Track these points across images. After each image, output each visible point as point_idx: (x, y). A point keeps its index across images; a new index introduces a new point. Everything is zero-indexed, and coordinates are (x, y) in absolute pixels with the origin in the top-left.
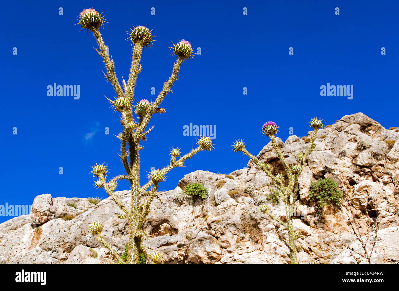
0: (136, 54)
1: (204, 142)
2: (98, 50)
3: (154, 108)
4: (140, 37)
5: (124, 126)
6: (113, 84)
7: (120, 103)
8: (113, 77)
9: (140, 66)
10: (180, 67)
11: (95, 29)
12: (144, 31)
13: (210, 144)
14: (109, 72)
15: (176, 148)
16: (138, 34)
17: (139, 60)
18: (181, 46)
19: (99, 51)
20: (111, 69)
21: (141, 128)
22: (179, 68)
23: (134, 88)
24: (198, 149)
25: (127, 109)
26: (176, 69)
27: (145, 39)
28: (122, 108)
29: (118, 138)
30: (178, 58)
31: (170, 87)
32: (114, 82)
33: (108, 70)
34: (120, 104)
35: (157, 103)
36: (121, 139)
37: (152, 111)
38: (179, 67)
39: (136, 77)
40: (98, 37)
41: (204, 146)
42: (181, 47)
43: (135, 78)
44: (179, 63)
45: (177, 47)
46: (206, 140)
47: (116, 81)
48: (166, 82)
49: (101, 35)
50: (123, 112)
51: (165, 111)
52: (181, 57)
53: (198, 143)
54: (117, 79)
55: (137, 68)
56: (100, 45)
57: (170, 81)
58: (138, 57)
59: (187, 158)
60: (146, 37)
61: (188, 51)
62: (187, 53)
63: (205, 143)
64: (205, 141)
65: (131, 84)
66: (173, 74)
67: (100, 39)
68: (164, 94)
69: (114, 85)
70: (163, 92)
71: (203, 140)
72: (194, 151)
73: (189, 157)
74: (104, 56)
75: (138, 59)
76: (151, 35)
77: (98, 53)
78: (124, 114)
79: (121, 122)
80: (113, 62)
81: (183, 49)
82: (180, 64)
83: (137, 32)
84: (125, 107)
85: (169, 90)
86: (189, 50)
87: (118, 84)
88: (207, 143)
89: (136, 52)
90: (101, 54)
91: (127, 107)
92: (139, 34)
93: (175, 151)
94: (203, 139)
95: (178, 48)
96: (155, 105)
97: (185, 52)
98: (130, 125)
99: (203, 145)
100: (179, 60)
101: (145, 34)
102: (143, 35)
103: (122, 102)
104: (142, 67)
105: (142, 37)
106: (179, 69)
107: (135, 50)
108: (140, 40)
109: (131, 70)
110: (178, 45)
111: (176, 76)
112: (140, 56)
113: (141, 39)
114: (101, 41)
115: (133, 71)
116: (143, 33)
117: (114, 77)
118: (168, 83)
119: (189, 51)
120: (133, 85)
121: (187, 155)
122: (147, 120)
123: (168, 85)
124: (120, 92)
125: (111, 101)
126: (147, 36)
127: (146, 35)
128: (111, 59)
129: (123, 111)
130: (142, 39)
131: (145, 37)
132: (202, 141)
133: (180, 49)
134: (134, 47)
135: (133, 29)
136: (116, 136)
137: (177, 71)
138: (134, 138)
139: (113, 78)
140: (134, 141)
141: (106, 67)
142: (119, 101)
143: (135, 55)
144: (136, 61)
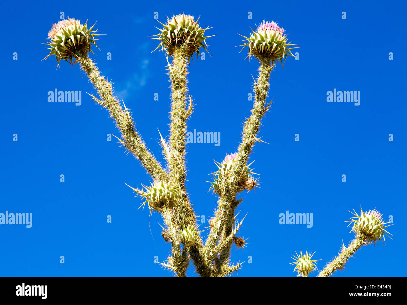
0: (175, 79)
1: (365, 226)
2: (96, 97)
3: (232, 183)
4: (177, 40)
5: (173, 242)
6: (138, 158)
7: (155, 195)
8: (134, 142)
9: (190, 101)
10: (269, 82)
11: (80, 58)
12: (184, 26)
13: (378, 227)
14: (126, 135)
15: (304, 254)
16: (173, 34)
17: (185, 89)
18: (259, 38)
19: (98, 96)
20: (127, 128)
21: (215, 233)
22: (267, 84)
23: (184, 151)
24: (356, 243)
25: (172, 205)
26: (260, 89)
27: (187, 41)
28: (162, 204)
29: (167, 268)
30: (260, 65)
31: (257, 130)
32: (139, 153)
33: (122, 131)
34: (156, 198)
35: (235, 173)
36: (173, 268)
37: (228, 191)
38: (265, 83)
39: (183, 127)
40: (89, 71)
41: (367, 235)
42: (259, 41)
43: (183, 129)
44: (264, 74)
45: (252, 42)
46: (368, 220)
47: (142, 150)
48: (247, 122)
49: (95, 65)
50: (165, 213)
51: (258, 184)
52: (266, 60)
53: (353, 229)
54: (143, 145)
55: (183, 107)
56: (98, 86)
57: (254, 118)
58: (181, 84)
59: (334, 270)
60: (189, 38)
61: (275, 45)
62: (276, 48)
63: (367, 227)
64: (366, 223)
65: (176, 146)
66: (258, 101)
67: (95, 74)
68: (247, 148)
69: (140, 157)
70: (243, 145)
71: (362, 222)
72: (346, 250)
73: (337, 268)
74: (109, 106)
75: (181, 87)
76: (199, 29)
77: (96, 102)
78: (168, 215)
79: (163, 236)
80: (128, 113)
81: (264, 43)
82: (267, 76)
83: (169, 32)
84: (166, 200)
85: (255, 138)
86: (279, 42)
87: (148, 155)
88: (370, 228)
89: (175, 75)
90: (102, 102)
91: (169, 199)
92: (175, 35)
93: (302, 260)
94: (361, 219)
95: (255, 45)
96: (232, 178)
97: (271, 48)
98: (186, 235)
99: (363, 232)
100: (263, 68)
101: (186, 30)
102: (183, 36)
103: (158, 193)
104: (193, 102)
105: (182, 38)
106: (266, 87)
107: (171, 71)
108: (179, 47)
109: (172, 113)
110: (254, 38)
111: (263, 103)
112: (186, 81)
113: (180, 43)
114: (96, 78)
115: (177, 116)
116: (181, 29)
117: (136, 143)
118: (250, 123)
119: (279, 44)
120: (181, 147)
121: (332, 264)
122: (222, 213)
123: (252, 127)
124: (154, 169)
125: (140, 192)
126: (192, 33)
127: (188, 32)
128: (123, 108)
129: (165, 209)
130: (182, 44)
131: (188, 36)
132: (359, 225)
133: (258, 45)
134: (169, 65)
135: (162, 27)
136: (161, 266)
137: (264, 92)
138: (204, 257)
139: (135, 145)
140: (206, 263)
141: (117, 125)
142: (153, 192)
143: (174, 81)
144: (178, 93)
